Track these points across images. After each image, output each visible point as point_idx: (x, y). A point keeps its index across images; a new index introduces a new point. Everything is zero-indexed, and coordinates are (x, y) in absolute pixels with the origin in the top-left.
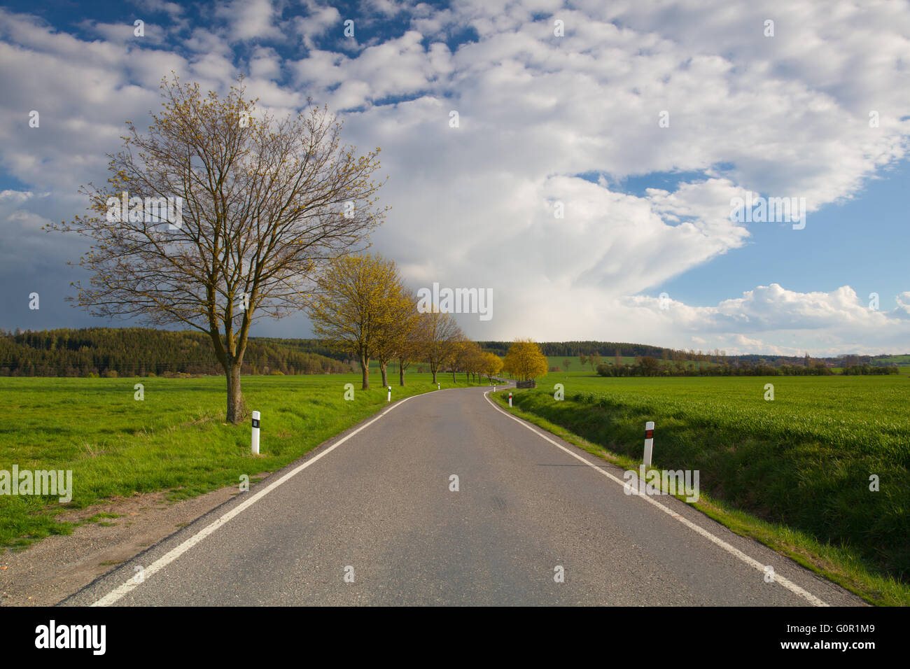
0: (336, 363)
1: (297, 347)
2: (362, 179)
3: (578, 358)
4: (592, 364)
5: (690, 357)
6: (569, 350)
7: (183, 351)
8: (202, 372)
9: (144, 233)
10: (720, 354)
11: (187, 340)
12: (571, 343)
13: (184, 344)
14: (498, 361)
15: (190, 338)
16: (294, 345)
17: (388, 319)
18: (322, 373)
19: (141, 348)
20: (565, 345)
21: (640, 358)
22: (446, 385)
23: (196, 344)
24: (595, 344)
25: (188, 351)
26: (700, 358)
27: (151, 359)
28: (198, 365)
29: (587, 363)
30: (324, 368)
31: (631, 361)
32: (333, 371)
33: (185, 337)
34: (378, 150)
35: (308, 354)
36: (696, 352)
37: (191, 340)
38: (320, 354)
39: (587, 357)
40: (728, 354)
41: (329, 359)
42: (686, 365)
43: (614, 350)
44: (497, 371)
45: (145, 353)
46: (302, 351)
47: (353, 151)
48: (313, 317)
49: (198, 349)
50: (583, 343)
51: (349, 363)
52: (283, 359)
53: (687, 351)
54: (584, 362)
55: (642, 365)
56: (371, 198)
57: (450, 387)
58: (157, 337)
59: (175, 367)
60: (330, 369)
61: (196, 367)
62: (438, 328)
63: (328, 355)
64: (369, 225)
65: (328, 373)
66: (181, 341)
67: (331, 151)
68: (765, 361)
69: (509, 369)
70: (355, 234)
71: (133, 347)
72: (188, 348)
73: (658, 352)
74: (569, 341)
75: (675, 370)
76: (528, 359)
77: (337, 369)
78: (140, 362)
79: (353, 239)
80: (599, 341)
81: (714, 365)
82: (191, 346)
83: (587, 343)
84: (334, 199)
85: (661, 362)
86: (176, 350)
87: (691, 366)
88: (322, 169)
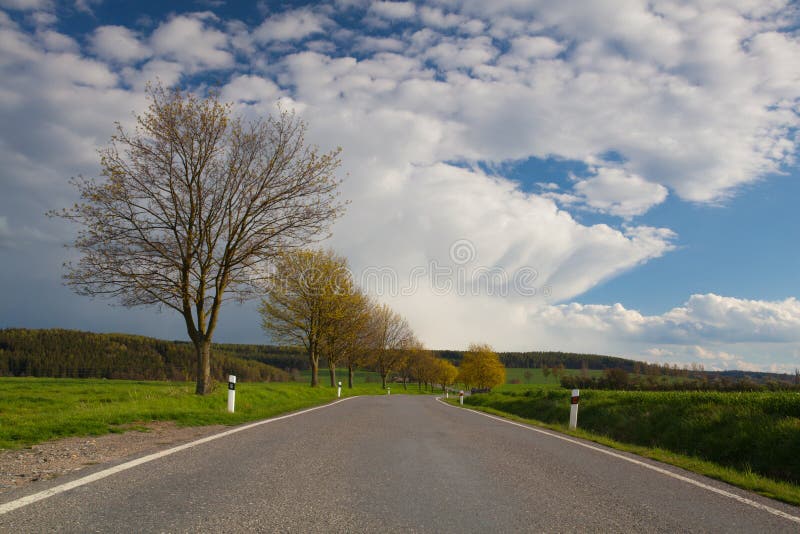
0: (276, 370)
1: (233, 353)
2: (325, 175)
3: (541, 370)
4: (556, 376)
5: (665, 371)
6: (531, 361)
7: (109, 356)
8: (129, 378)
9: (131, 220)
10: (698, 368)
11: (114, 343)
12: (533, 353)
13: (110, 348)
14: (454, 371)
15: (117, 341)
16: (231, 350)
17: (339, 314)
18: (261, 381)
19: (63, 351)
20: (527, 355)
21: (608, 371)
22: (397, 390)
23: (123, 347)
24: (560, 355)
25: (115, 356)
26: (675, 372)
27: (73, 364)
28: (125, 371)
29: (551, 375)
30: (263, 376)
31: (598, 374)
32: (273, 379)
33: (112, 340)
34: (340, 149)
35: (246, 361)
36: (671, 365)
37: (118, 344)
38: (259, 360)
39: (550, 370)
40: (706, 369)
41: (268, 366)
42: (659, 380)
43: (581, 362)
44: (452, 380)
45: (67, 356)
46: (239, 357)
47: (316, 150)
48: (263, 311)
49: (126, 353)
50: (546, 354)
51: (291, 371)
52: (218, 366)
53: (662, 365)
54: (546, 374)
55: (610, 378)
56: (333, 193)
57: (399, 392)
58: (80, 340)
59: (99, 372)
60: (269, 378)
61: (123, 374)
62: (388, 330)
63: (267, 362)
64: (331, 217)
65: (267, 382)
66: (107, 345)
67: (296, 150)
68: (750, 378)
69: (464, 379)
70: (318, 224)
71: (54, 350)
72: (115, 352)
73: (629, 365)
74: (531, 351)
75: (646, 384)
76: (485, 365)
77: (276, 377)
78: (60, 367)
79: (315, 229)
80: (564, 352)
81: (690, 380)
82: (118, 350)
83: (551, 354)
84: (300, 193)
85: (631, 376)
86: (101, 354)
87: (664, 380)
88: (287, 166)
